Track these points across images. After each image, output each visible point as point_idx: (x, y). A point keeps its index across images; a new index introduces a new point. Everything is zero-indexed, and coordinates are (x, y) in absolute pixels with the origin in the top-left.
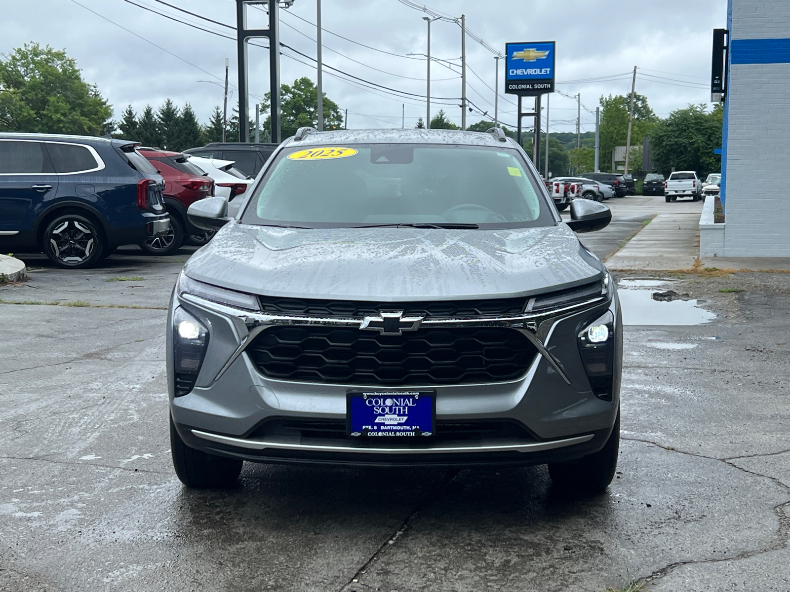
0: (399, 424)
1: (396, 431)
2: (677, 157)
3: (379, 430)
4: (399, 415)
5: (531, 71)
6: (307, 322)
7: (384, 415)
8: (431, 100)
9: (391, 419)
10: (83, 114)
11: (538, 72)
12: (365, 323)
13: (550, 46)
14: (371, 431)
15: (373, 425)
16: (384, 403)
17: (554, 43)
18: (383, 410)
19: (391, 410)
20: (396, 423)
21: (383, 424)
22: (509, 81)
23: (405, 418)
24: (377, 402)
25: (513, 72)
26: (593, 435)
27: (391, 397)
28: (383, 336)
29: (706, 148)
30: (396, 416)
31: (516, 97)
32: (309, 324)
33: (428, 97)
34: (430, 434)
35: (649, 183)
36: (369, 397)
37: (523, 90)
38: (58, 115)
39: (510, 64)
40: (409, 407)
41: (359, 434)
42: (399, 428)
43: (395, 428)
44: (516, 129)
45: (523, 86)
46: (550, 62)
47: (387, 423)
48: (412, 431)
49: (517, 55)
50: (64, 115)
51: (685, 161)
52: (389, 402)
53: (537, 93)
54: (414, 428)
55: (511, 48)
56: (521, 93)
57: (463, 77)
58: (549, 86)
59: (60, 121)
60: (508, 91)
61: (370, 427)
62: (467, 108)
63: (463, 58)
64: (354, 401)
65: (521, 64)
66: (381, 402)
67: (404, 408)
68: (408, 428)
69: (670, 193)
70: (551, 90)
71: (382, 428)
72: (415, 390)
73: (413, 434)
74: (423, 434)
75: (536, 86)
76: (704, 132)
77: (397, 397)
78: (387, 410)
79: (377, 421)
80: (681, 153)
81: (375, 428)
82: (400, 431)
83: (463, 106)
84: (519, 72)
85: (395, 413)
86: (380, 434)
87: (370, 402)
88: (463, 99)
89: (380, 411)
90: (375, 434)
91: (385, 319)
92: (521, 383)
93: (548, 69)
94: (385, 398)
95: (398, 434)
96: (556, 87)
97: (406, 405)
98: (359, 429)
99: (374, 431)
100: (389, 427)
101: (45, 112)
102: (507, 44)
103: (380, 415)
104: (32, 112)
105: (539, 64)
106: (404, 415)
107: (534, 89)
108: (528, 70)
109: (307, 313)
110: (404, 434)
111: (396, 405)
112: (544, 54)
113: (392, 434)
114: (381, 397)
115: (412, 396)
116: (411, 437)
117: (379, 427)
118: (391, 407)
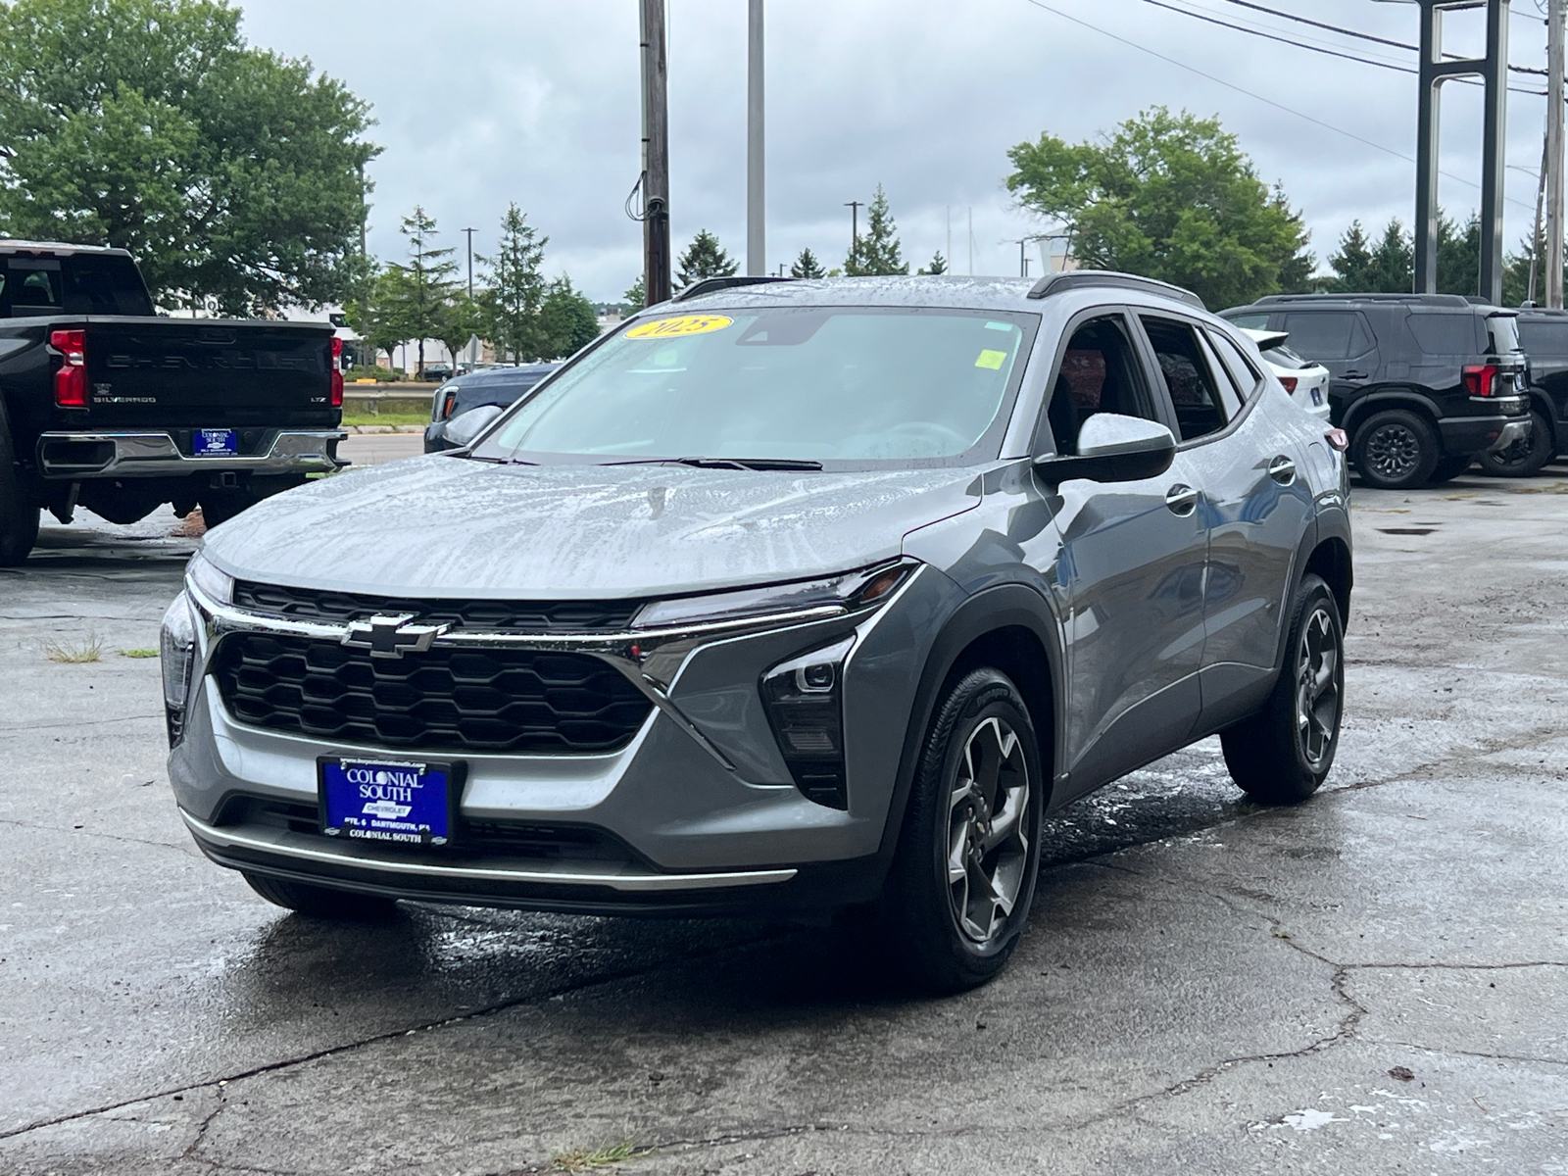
0: (399, 820)
1: (392, 831)
3: (369, 827)
4: (398, 803)
7: (375, 801)
9: (387, 809)
10: (1244, 241)
14: (356, 828)
15: (360, 817)
16: (375, 780)
18: (374, 792)
19: (385, 794)
20: (394, 817)
21: (375, 817)
23: (408, 809)
24: (363, 777)
26: (795, 871)
27: (385, 769)
28: (373, 658)
30: (392, 804)
34: (443, 841)
36: (350, 766)
38: (1195, 246)
40: (413, 790)
41: (336, 832)
42: (397, 825)
43: (393, 825)
47: (380, 815)
48: (418, 833)
50: (1207, 245)
52: (383, 779)
54: (421, 827)
59: (1197, 257)
61: (355, 821)
64: (327, 770)
66: (369, 775)
67: (405, 791)
68: (413, 827)
71: (374, 823)
72: (422, 759)
73: (418, 839)
74: (434, 840)
77: (393, 770)
78: (380, 792)
79: (365, 811)
81: (364, 823)
82: (399, 831)
85: (391, 799)
86: (369, 835)
87: (354, 776)
89: (369, 793)
90: (360, 834)
91: (374, 626)
94: (376, 769)
95: (396, 837)
97: (408, 785)
98: (339, 824)
99: (360, 827)
100: (383, 824)
101: (1170, 241)
103: (370, 800)
104: (1148, 241)
106: (405, 803)
110: (404, 837)
111: (393, 785)
113: (386, 837)
114: (369, 767)
115: (417, 770)
116: (415, 844)
117: (369, 822)
118: (385, 788)
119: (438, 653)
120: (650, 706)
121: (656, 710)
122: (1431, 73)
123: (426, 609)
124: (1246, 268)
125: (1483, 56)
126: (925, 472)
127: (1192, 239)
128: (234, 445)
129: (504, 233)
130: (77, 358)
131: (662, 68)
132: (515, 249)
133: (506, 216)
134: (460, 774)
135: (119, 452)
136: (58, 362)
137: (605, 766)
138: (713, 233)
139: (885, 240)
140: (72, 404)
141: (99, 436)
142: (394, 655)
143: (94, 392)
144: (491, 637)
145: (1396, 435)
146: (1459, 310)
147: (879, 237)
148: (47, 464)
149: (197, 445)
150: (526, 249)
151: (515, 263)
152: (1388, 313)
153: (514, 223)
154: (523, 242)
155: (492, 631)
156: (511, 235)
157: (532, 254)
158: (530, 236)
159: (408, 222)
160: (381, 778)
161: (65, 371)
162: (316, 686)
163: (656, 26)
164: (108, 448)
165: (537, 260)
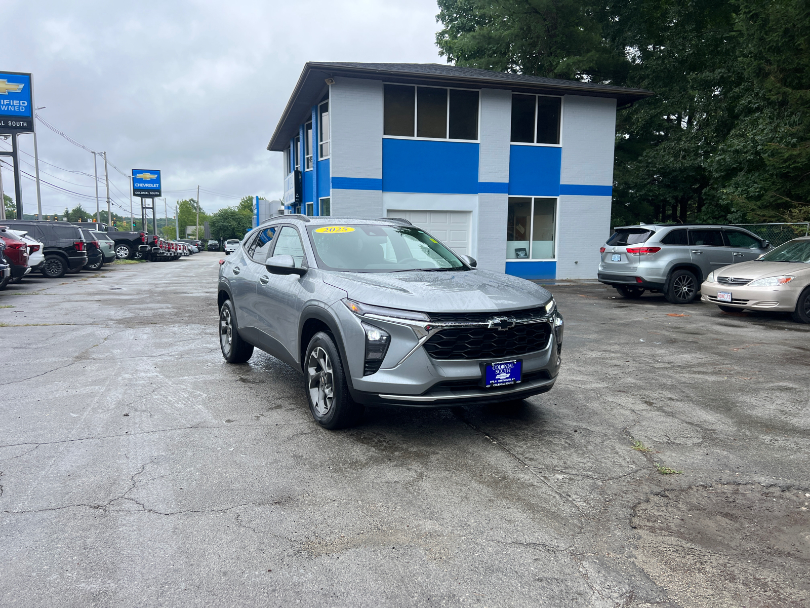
0: (507, 378)
1: (505, 382)
2: (224, 232)
3: (498, 383)
4: (507, 373)
5: (147, 185)
6: (462, 325)
7: (500, 374)
8: (99, 199)
9: (503, 376)
11: (152, 185)
12: (490, 323)
13: (157, 172)
15: (494, 380)
17: (159, 171)
18: (500, 371)
19: (503, 371)
20: (505, 378)
21: (499, 379)
22: (135, 190)
23: (509, 374)
24: (497, 367)
25: (137, 185)
27: (503, 364)
28: (500, 331)
29: (238, 228)
30: (505, 374)
31: (140, 198)
32: (463, 327)
33: (97, 197)
34: (520, 381)
35: (211, 245)
36: (494, 365)
37: (143, 195)
39: (135, 180)
40: (511, 369)
41: (489, 386)
42: (507, 380)
43: (504, 380)
44: (141, 217)
45: (144, 193)
46: (158, 180)
47: (501, 378)
48: (512, 381)
49: (139, 176)
51: (228, 234)
52: (503, 367)
53: (152, 197)
54: (513, 379)
55: (135, 172)
56: (142, 196)
57: (107, 186)
58: (158, 193)
60: (135, 195)
61: (493, 381)
62: (111, 203)
63: (106, 176)
64: (487, 367)
65: (141, 181)
66: (499, 367)
67: (509, 369)
68: (510, 379)
69: (228, 250)
70: (160, 195)
71: (499, 381)
73: (513, 383)
74: (516, 382)
75: (151, 193)
76: (236, 220)
77: (506, 364)
78: (501, 371)
79: (497, 378)
80: (226, 230)
81: (496, 381)
82: (507, 382)
83: (108, 202)
84: (141, 185)
86: (499, 385)
87: (494, 368)
88: (108, 198)
89: (498, 372)
90: (496, 385)
91: (501, 321)
92: (548, 350)
93: (158, 185)
94: (501, 364)
95: (507, 383)
96: (162, 194)
97: (510, 367)
98: (489, 384)
99: (495, 383)
100: (502, 381)
102: (133, 170)
103: (498, 374)
105: (152, 181)
107: (150, 195)
108: (146, 184)
110: (509, 383)
111: (506, 368)
112: (154, 177)
113: (504, 384)
114: (498, 364)
115: (513, 362)
116: (512, 384)
117: (497, 381)
118: (503, 369)
121: (551, 335)
134: (520, 362)
137: (546, 353)
142: (506, 329)
145: (54, 262)
146: (69, 226)
152: (46, 226)
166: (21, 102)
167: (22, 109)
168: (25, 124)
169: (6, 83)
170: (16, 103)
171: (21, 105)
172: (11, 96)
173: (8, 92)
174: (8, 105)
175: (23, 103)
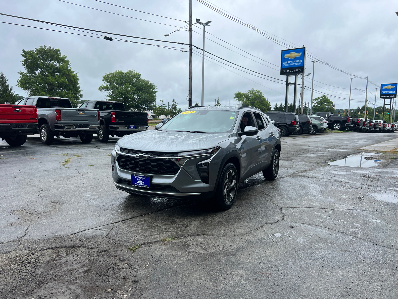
0: (143, 184)
3: (138, 185)
4: (142, 181)
5: (389, 92)
7: (139, 181)
9: (141, 182)
10: (263, 105)
11: (391, 92)
12: (135, 156)
14: (136, 185)
15: (137, 183)
17: (397, 84)
18: (139, 180)
19: (141, 180)
21: (139, 183)
22: (381, 95)
23: (144, 182)
25: (383, 92)
26: (201, 193)
27: (141, 176)
28: (139, 160)
30: (142, 182)
31: (384, 99)
34: (149, 187)
36: (135, 176)
38: (257, 106)
39: (382, 90)
41: (133, 185)
43: (142, 185)
45: (386, 96)
46: (396, 89)
49: (384, 87)
50: (258, 106)
53: (391, 98)
54: (146, 185)
55: (382, 85)
58: (395, 96)
60: (381, 97)
61: (136, 184)
62: (367, 103)
63: (367, 89)
64: (132, 176)
65: (386, 90)
66: (138, 177)
68: (144, 185)
71: (139, 184)
72: (146, 175)
73: (145, 187)
74: (147, 187)
75: (390, 96)
77: (142, 176)
78: (140, 180)
81: (137, 184)
84: (385, 92)
86: (138, 186)
87: (136, 177)
88: (366, 100)
89: (138, 180)
90: (137, 186)
91: (139, 155)
92: (174, 176)
93: (395, 91)
95: (142, 186)
97: (144, 179)
99: (137, 185)
101: (254, 105)
102: (381, 84)
103: (138, 181)
105: (392, 90)
106: (143, 182)
108: (388, 92)
109: (128, 153)
112: (393, 87)
113: (141, 186)
114: (138, 176)
115: (145, 177)
117: (138, 184)
118: (141, 179)
119: (149, 159)
120: (180, 168)
121: (181, 169)
122: (288, 84)
123: (147, 153)
124: (263, 108)
125: (294, 82)
126: (222, 134)
127: (257, 105)
128: (134, 127)
129: (172, 102)
130: (114, 116)
131: (191, 81)
132: (174, 104)
133: (173, 100)
134: (152, 178)
135: (119, 128)
136: (112, 116)
137: (173, 177)
138: (198, 103)
139: (219, 104)
140: (113, 122)
141: (117, 126)
142: (142, 159)
143: (116, 120)
144: (156, 157)
145: (283, 130)
146: (291, 114)
147: (218, 104)
148: (110, 129)
149: (129, 127)
150: (175, 104)
151: (174, 106)
152: (282, 114)
153: (174, 101)
154: (175, 103)
155: (157, 156)
156: (173, 103)
157: (176, 105)
158: (176, 103)
159: (161, 101)
160: (140, 178)
161: (112, 117)
162: (131, 164)
163: (191, 76)
164: (118, 127)
165: (176, 106)
166: (300, 60)
167: (300, 63)
168: (300, 70)
169: (295, 53)
170: (298, 61)
171: (300, 62)
172: (297, 58)
173: (295, 57)
174: (295, 63)
175: (301, 61)
